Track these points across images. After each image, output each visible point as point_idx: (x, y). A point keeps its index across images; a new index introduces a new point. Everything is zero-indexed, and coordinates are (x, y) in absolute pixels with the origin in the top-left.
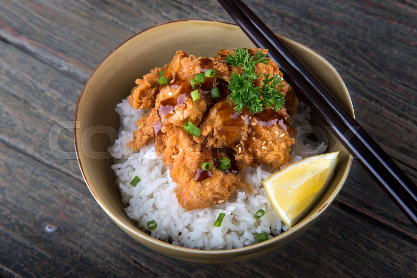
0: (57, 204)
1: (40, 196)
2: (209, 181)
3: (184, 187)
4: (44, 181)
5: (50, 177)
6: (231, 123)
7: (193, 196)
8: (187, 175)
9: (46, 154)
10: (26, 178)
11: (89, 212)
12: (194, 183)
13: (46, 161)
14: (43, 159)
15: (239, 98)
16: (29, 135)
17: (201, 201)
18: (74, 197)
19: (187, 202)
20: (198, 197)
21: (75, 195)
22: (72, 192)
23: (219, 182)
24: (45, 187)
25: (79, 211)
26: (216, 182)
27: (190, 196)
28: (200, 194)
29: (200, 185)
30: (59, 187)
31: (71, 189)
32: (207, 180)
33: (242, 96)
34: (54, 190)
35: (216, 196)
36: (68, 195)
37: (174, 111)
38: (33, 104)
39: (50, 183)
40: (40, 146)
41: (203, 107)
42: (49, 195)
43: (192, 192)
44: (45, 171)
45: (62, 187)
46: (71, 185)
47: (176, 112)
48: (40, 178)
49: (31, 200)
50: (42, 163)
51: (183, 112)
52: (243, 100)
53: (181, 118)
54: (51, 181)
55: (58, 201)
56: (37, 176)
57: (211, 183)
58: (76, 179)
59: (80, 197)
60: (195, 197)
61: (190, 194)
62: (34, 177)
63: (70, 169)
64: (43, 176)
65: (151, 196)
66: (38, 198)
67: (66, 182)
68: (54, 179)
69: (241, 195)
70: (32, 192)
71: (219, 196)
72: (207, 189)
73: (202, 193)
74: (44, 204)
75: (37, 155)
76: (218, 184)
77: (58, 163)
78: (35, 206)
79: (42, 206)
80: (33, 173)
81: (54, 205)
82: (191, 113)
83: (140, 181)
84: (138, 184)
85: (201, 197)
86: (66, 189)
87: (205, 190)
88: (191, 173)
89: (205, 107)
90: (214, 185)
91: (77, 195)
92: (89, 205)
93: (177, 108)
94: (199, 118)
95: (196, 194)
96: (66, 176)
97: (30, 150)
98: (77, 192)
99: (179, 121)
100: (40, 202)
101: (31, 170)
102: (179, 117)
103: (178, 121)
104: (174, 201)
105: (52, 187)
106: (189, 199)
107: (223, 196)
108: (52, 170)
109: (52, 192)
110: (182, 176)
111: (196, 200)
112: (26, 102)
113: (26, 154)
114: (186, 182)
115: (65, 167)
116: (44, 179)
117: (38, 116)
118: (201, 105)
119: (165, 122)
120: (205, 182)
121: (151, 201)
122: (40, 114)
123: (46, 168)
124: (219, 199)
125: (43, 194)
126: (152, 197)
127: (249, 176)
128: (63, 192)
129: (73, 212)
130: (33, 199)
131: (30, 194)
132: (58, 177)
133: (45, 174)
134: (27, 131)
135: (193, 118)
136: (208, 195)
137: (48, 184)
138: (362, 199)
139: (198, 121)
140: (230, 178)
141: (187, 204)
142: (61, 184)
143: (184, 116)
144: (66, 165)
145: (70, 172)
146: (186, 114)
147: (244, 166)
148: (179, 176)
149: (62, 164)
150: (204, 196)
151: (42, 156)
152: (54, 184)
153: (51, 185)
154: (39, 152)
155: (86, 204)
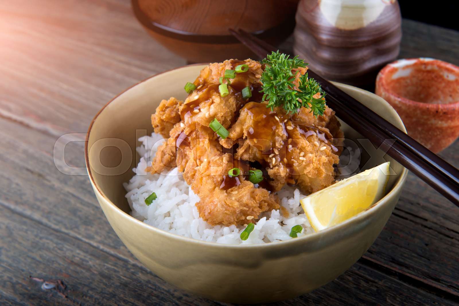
0: (59, 264)
1: (41, 256)
2: (236, 190)
3: (207, 196)
4: (48, 243)
5: (55, 240)
6: (263, 123)
7: (216, 205)
8: (211, 182)
9: (55, 219)
10: (28, 240)
11: (95, 272)
12: (219, 190)
13: (53, 226)
14: (49, 224)
15: (272, 89)
16: (38, 203)
17: (226, 211)
18: (81, 259)
19: (209, 211)
20: (222, 206)
21: (83, 257)
22: (79, 254)
23: (248, 192)
24: (48, 249)
25: (84, 271)
26: (244, 192)
27: (213, 204)
28: (225, 202)
29: (225, 194)
30: (64, 249)
31: (78, 251)
32: (235, 188)
33: (275, 87)
34: (59, 251)
35: (245, 208)
36: (74, 256)
37: (199, 110)
38: (48, 178)
39: (55, 245)
40: (49, 213)
41: (233, 105)
42: (51, 255)
43: (216, 200)
44: (51, 234)
45: (68, 250)
46: (79, 247)
47: (202, 110)
48: (44, 241)
49: (29, 260)
50: (50, 227)
51: (210, 108)
52: (277, 93)
53: (207, 115)
54: (57, 244)
55: (61, 262)
56: (41, 238)
57: (238, 192)
58: (85, 242)
59: (87, 259)
60: (219, 205)
61: (213, 202)
62: (37, 239)
63: (79, 234)
64: (47, 239)
65: (168, 214)
66: (38, 258)
67: (74, 245)
68: (59, 242)
69: (275, 213)
70: (33, 252)
71: (248, 209)
72: (233, 198)
73: (228, 202)
74: (44, 264)
75: (45, 221)
76: (247, 194)
77: (67, 228)
78: (34, 265)
79: (42, 266)
80: (36, 236)
81: (55, 265)
82: (218, 109)
83: (156, 199)
84: (154, 201)
85: (226, 207)
86: (72, 251)
87: (232, 199)
88: (216, 182)
89: (235, 106)
90: (242, 194)
91: (85, 256)
92: (97, 266)
93: (203, 105)
94: (227, 118)
95: (220, 202)
96: (74, 240)
97: (37, 216)
98: (85, 254)
99: (205, 119)
100: (40, 262)
101: (35, 233)
102: (205, 115)
103: (203, 119)
104: (194, 214)
105: (56, 249)
106: (212, 207)
107: (253, 210)
108: (58, 234)
109: (55, 253)
110: (205, 183)
111: (220, 209)
112: (40, 175)
113: (32, 219)
114: (209, 190)
115: (76, 232)
116: (48, 241)
117: (52, 188)
118: (230, 102)
119: (188, 122)
120: (232, 191)
121: (168, 220)
122: (54, 185)
123: (52, 231)
124: (248, 213)
125: (45, 255)
126: (169, 216)
127: (285, 200)
128: (68, 254)
129: (77, 273)
130: (33, 259)
131: (30, 254)
132: (64, 240)
133: (51, 237)
134: (37, 199)
135: (219, 115)
136: (234, 204)
137: (52, 245)
138: (427, 271)
139: (226, 123)
140: (262, 193)
141: (209, 213)
142: (67, 246)
143: (209, 113)
144: (76, 230)
145: (79, 237)
146: (213, 109)
147: (279, 184)
148: (202, 185)
149: (72, 229)
150: (230, 205)
151: (49, 221)
152: (60, 246)
153: (56, 247)
154: (47, 218)
155: (94, 266)
